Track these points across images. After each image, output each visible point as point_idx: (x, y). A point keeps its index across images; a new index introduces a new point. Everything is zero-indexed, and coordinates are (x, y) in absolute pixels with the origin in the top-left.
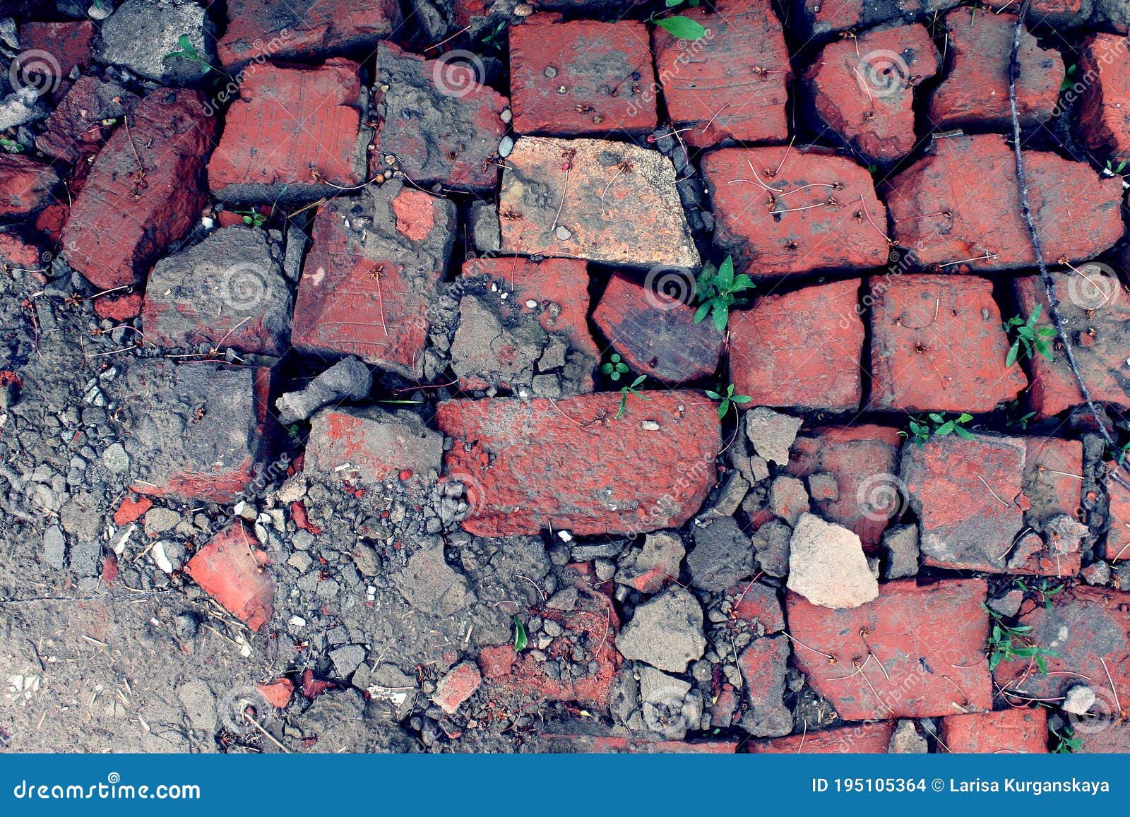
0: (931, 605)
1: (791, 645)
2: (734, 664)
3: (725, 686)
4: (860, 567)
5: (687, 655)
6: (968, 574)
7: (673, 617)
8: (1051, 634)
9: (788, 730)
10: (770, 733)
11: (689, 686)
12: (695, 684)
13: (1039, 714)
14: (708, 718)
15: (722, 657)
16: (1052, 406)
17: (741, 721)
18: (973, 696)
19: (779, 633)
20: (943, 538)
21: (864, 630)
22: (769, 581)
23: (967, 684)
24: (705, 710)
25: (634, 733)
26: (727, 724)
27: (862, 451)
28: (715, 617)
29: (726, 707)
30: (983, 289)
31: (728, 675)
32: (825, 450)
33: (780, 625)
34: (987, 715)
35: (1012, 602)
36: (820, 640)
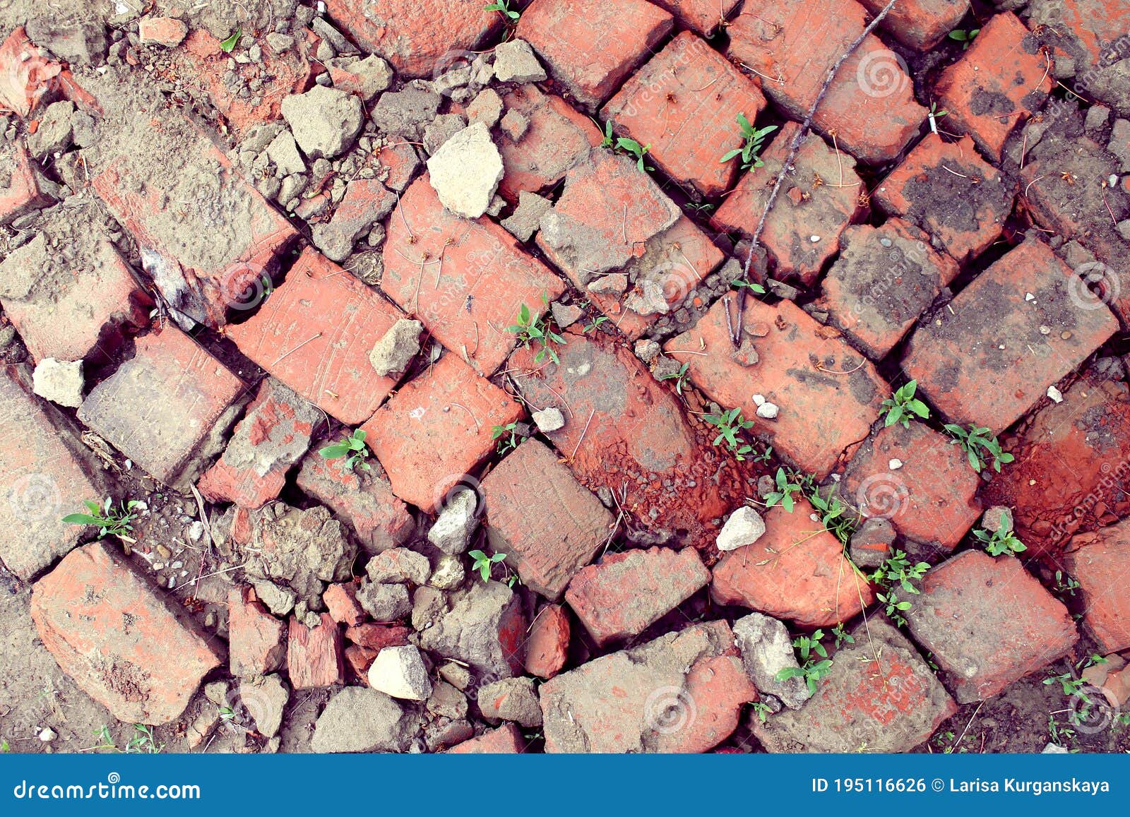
0: (513, 267)
1: (394, 206)
2: (346, 183)
3: (326, 192)
4: (484, 186)
5: (320, 145)
6: (556, 270)
7: (334, 110)
8: (575, 363)
9: (337, 257)
10: (325, 248)
11: (303, 169)
12: (308, 173)
13: (515, 410)
14: (296, 201)
15: (342, 171)
16: (727, 216)
17: (314, 225)
18: (482, 355)
19: (394, 191)
20: (560, 224)
21: (453, 242)
22: (421, 152)
23: (487, 344)
24: (299, 196)
25: (240, 165)
26: (303, 216)
27: (566, 131)
28: (363, 142)
29: (313, 205)
30: (756, 101)
31: (335, 186)
32: (543, 109)
33: (399, 186)
34: (478, 377)
35: (569, 315)
36: (416, 220)
